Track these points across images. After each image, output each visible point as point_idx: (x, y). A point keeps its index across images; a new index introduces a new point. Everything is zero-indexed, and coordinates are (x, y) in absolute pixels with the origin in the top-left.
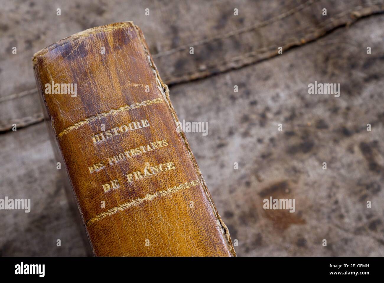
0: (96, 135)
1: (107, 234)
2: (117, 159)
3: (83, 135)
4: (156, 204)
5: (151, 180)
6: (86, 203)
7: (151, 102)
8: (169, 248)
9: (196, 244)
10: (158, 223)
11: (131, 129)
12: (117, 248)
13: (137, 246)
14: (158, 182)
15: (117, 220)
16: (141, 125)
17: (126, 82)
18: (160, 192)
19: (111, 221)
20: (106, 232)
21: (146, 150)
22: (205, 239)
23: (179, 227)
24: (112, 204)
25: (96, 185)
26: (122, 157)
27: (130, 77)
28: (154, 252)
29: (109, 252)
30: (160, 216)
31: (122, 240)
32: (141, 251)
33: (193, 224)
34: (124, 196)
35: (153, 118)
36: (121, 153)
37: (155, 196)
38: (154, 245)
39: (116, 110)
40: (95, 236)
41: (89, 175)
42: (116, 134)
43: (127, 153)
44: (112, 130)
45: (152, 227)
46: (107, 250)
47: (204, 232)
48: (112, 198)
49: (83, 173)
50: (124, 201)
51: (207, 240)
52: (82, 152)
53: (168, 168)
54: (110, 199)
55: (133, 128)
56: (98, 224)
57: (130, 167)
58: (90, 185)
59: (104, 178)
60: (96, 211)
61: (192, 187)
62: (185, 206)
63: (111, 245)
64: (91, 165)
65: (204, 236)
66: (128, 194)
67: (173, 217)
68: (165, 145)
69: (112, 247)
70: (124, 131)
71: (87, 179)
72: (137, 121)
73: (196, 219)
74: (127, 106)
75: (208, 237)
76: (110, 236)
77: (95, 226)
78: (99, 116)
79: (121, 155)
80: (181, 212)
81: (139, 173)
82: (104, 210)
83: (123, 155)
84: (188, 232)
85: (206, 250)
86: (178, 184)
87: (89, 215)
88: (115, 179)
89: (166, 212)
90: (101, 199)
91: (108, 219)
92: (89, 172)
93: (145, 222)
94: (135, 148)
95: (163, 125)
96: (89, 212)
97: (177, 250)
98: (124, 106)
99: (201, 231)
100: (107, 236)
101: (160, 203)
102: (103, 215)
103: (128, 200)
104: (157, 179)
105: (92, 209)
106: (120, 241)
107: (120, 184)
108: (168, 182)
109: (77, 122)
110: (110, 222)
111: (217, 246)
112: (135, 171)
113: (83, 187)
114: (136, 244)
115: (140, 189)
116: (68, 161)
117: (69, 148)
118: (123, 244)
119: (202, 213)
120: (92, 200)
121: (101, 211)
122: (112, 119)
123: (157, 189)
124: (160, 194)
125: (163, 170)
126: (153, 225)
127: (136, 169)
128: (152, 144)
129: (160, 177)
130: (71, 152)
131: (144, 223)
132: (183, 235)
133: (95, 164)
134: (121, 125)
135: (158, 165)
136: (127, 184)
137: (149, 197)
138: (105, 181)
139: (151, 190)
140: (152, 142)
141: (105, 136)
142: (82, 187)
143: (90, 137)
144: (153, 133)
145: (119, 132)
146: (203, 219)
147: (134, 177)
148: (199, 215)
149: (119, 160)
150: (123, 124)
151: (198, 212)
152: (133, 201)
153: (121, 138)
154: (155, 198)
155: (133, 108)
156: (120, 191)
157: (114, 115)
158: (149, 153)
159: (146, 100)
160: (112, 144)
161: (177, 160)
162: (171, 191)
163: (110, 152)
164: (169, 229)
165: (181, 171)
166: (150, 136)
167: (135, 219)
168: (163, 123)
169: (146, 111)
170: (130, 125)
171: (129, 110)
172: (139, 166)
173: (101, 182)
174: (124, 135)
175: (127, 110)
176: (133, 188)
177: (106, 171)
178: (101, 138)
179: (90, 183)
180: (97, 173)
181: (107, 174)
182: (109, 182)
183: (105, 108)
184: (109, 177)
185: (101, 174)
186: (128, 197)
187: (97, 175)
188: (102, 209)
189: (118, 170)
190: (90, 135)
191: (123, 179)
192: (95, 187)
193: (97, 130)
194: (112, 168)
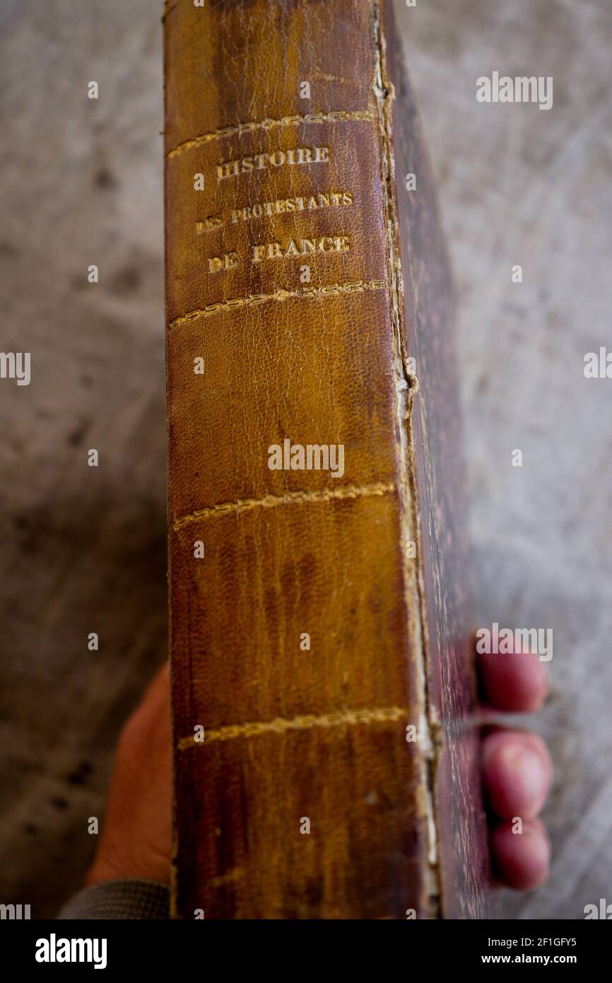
0: (224, 162)
2: (247, 214)
3: (204, 159)
4: (288, 309)
5: (295, 264)
6: (177, 288)
7: (347, 115)
8: (284, 394)
9: (338, 396)
10: (280, 345)
11: (291, 162)
13: (231, 380)
15: (215, 327)
16: (313, 157)
17: (311, 69)
18: (305, 289)
19: (204, 327)
20: (192, 346)
21: (306, 205)
22: (358, 391)
23: (317, 360)
24: (214, 296)
25: (199, 257)
26: (258, 213)
27: (323, 61)
30: (288, 333)
31: (212, 363)
32: (236, 390)
33: (344, 359)
34: (238, 284)
35: (341, 148)
36: (258, 203)
37: (292, 294)
38: (261, 382)
39: (276, 120)
41: (193, 237)
42: (261, 167)
43: (268, 206)
44: (256, 157)
45: (267, 350)
46: (186, 378)
47: (361, 377)
48: (217, 286)
50: (235, 294)
51: (360, 394)
53: (335, 247)
54: (214, 287)
55: (296, 159)
56: (184, 328)
58: (191, 256)
59: (216, 248)
61: (367, 291)
62: (342, 323)
64: (201, 220)
65: (357, 385)
66: (246, 282)
67: (312, 339)
68: (345, 203)
70: (277, 163)
71: (189, 244)
72: (307, 148)
73: (354, 350)
74: (297, 117)
75: (365, 388)
76: (196, 352)
77: (180, 333)
78: (241, 128)
79: (257, 208)
80: (331, 333)
81: (277, 246)
82: (201, 306)
83: (260, 207)
84: (331, 372)
85: (351, 410)
86: (343, 280)
88: (233, 252)
89: (302, 328)
90: (200, 284)
91: (201, 322)
92: (196, 231)
93: (258, 338)
94: (285, 199)
95: (355, 164)
96: (177, 306)
97: (297, 400)
98: (292, 115)
99: (355, 375)
100: (191, 354)
101: (298, 309)
102: (196, 315)
103: (243, 293)
105: (182, 301)
106: (208, 365)
107: (238, 262)
108: (324, 273)
109: (202, 135)
110: (202, 329)
111: (375, 408)
112: (271, 243)
113: (178, 259)
114: (232, 375)
115: (270, 275)
118: (210, 372)
119: (370, 342)
120: (186, 284)
121: (195, 307)
122: (263, 136)
124: (303, 293)
125: (325, 248)
126: (270, 347)
127: (274, 238)
128: (322, 196)
129: (313, 261)
130: (178, 190)
131: (257, 340)
132: (318, 376)
133: (208, 218)
134: (276, 151)
135: (318, 238)
136: (250, 263)
137: (281, 296)
138: (216, 251)
139: (288, 282)
140: (321, 193)
141: (241, 167)
142: (178, 257)
143: (214, 165)
144: (330, 175)
145: (267, 163)
146: (368, 353)
147: (266, 252)
148: (363, 344)
149: (250, 217)
150: (279, 148)
151: (361, 340)
152: (250, 296)
153: (268, 175)
154: (291, 298)
155: (309, 121)
156: (235, 276)
157: (268, 130)
158: (308, 213)
159: (339, 111)
160: (247, 185)
161: (357, 235)
162: (326, 290)
163: (239, 199)
164: (296, 358)
165: (358, 257)
166: (322, 180)
167: (243, 331)
168: (358, 161)
169: (332, 132)
170: (291, 153)
171: (299, 124)
172: (283, 233)
173: (209, 253)
174: (275, 171)
175: (296, 123)
176: (258, 274)
177: (222, 234)
178: (232, 170)
179: (191, 251)
180: (207, 236)
181: (223, 240)
182: (222, 255)
183: (256, 114)
184: (223, 246)
185: (213, 239)
186: (244, 289)
187: (205, 240)
188: (197, 303)
189: (242, 235)
190: (215, 161)
191: (247, 254)
192: (196, 261)
193: (229, 154)
194: (234, 230)
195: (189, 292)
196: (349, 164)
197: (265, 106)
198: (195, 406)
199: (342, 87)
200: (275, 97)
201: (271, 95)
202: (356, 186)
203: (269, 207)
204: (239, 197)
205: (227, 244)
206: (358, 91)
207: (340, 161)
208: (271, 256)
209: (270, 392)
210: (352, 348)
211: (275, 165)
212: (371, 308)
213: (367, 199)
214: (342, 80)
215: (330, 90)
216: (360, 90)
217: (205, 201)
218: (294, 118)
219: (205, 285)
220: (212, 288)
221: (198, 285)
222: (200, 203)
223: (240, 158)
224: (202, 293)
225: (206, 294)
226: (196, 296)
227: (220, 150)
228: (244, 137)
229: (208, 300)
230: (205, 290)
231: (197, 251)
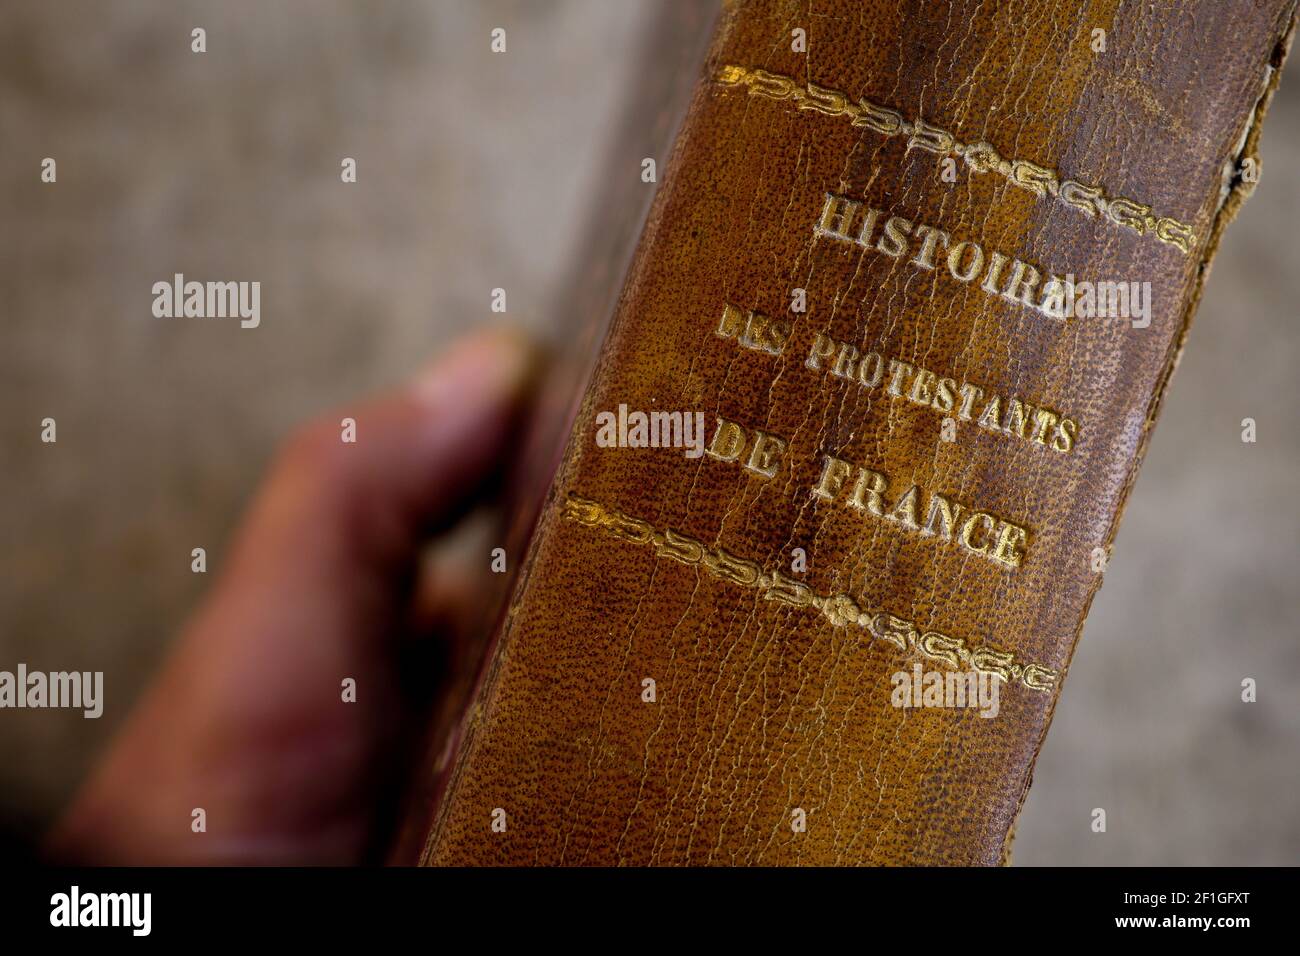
0: (848, 196)
1: (600, 610)
2: (846, 363)
3: (805, 155)
4: (841, 654)
5: (898, 551)
7: (1149, 221)
8: (756, 852)
10: (791, 731)
11: (990, 286)
12: (594, 691)
13: (658, 750)
14: (913, 576)
15: (669, 596)
16: (1039, 293)
18: (894, 622)
19: (646, 577)
20: (602, 602)
21: (977, 411)
23: (851, 804)
24: (697, 519)
25: (699, 397)
26: (870, 375)
27: (1158, 55)
28: (695, 824)
29: (558, 676)
30: (819, 712)
31: (631, 682)
32: (659, 782)
34: (759, 527)
36: (881, 352)
37: (863, 620)
38: (718, 798)
39: (1002, 158)
40: (560, 574)
41: (704, 334)
42: (922, 262)
43: (899, 370)
44: (922, 228)
45: (760, 729)
46: (560, 667)
48: (714, 499)
49: (692, 310)
50: (744, 547)
52: (749, 223)
53: (993, 545)
54: (706, 497)
55: (1001, 285)
56: (598, 543)
57: (864, 437)
58: (681, 378)
59: (747, 400)
60: (628, 492)
62: (936, 741)
63: (582, 662)
64: (740, 304)
66: (779, 532)
67: (861, 751)
68: (1056, 447)
69: (579, 670)
70: (960, 270)
71: (688, 345)
72: (1037, 266)
73: (933, 816)
74: (1049, 174)
76: (605, 627)
77: (585, 544)
78: (918, 130)
79: (873, 363)
80: (904, 753)
81: (879, 482)
82: (657, 518)
83: (880, 364)
84: (867, 846)
86: (977, 638)
87: (595, 481)
88: (779, 438)
89: (851, 713)
90: (676, 466)
91: (644, 561)
92: (717, 325)
93: (752, 688)
94: (938, 377)
95: (1114, 354)
96: (604, 471)
98: (1040, 162)
100: (593, 619)
101: (862, 664)
103: (762, 556)
104: (922, 563)
105: (620, 469)
106: (621, 681)
107: (780, 470)
108: (949, 603)
109: (824, 87)
110: (640, 579)
112: (869, 469)
113: (651, 359)
114: (662, 742)
115: (834, 550)
116: (680, 202)
117: (720, 162)
118: (620, 699)
119: (971, 810)
121: (644, 512)
123: (890, 598)
124: (887, 627)
125: (971, 539)
126: (770, 723)
127: (880, 460)
128: (1018, 405)
129: (937, 562)
130: (715, 186)
131: (747, 691)
133: (757, 313)
134: (970, 238)
135: (969, 506)
136: (805, 492)
137: (838, 613)
138: (742, 411)
139: (867, 588)
140: (1019, 399)
141: (878, 232)
142: (652, 355)
143: (821, 188)
144: (1053, 360)
145: (939, 259)
146: (958, 834)
147: (848, 484)
148: (955, 811)
149: (849, 375)
150: (979, 236)
151: (957, 797)
152: (775, 575)
153: (927, 293)
154: (857, 630)
155: (1067, 200)
156: (760, 500)
157: (974, 175)
158: (974, 434)
159: (1137, 203)
160: (874, 291)
161: (1048, 538)
162: (935, 646)
163: (844, 314)
164: (812, 781)
165: (1029, 593)
166: (1035, 364)
167: (727, 648)
168: (1122, 348)
169: (1101, 251)
170: (998, 260)
171: (1044, 193)
172: (903, 459)
173: (726, 403)
174: (947, 289)
175: (1039, 189)
176: (813, 530)
177: (773, 378)
178: (857, 227)
179: (687, 368)
180: (737, 356)
181: (768, 394)
182: (752, 428)
183: (965, 115)
184: (764, 409)
185: (748, 375)
186: (768, 547)
187: (730, 363)
188: (651, 506)
189: (816, 411)
190: (827, 179)
191: (806, 465)
192: (689, 401)
193: (867, 181)
194: (803, 386)
195: (644, 465)
196: (1102, 349)
197: (993, 108)
198: (555, 752)
199: (1168, 142)
200: (1022, 95)
201: (1018, 87)
202: (1094, 411)
203: (898, 375)
204: (844, 308)
205: (772, 410)
206: (1195, 166)
207: (1089, 334)
208: (855, 502)
209: (729, 833)
210: (932, 810)
211: (955, 275)
212: (1005, 729)
213: (1101, 456)
214: (1177, 123)
215: (1143, 138)
216: (1200, 168)
217: (766, 266)
218: (1041, 173)
219: (686, 477)
220: (699, 497)
221: (670, 463)
222: (753, 261)
223: (885, 208)
224: (671, 491)
225: (680, 500)
226: (655, 487)
227: (851, 158)
228: (916, 159)
229: (678, 517)
230: (682, 488)
231: (700, 376)
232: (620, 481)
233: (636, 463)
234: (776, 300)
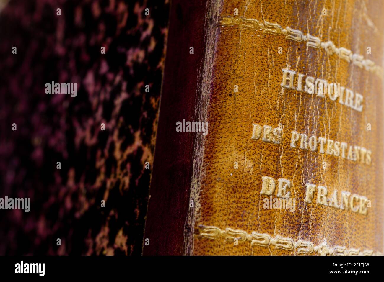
2: (304, 143)
3: (271, 54)
5: (336, 219)
6: (218, 190)
11: (341, 101)
14: (341, 228)
16: (354, 101)
18: (339, 249)
21: (347, 154)
24: (264, 225)
25: (252, 169)
26: (313, 145)
34: (289, 223)
36: (315, 136)
39: (336, 46)
41: (247, 141)
44: (317, 80)
48: (269, 215)
49: (239, 130)
50: (285, 233)
52: (254, 87)
54: (266, 214)
55: (344, 100)
57: (317, 174)
59: (272, 167)
60: (231, 220)
64: (259, 122)
66: (297, 223)
70: (332, 95)
71: (241, 146)
72: (352, 90)
74: (349, 51)
77: (216, 249)
78: (308, 39)
79: (313, 140)
81: (325, 191)
82: (247, 229)
87: (211, 218)
90: (249, 203)
91: (246, 250)
92: (252, 134)
96: (215, 212)
98: (347, 47)
103: (293, 235)
105: (224, 210)
107: (291, 195)
113: (225, 156)
115: (317, 225)
116: (218, 81)
117: (234, 61)
120: (231, 193)
122: (325, 60)
123: (337, 240)
124: (338, 252)
125: (354, 207)
127: (324, 183)
128: (356, 148)
129: (347, 221)
130: (234, 72)
136: (302, 203)
138: (271, 172)
139: (330, 238)
141: (304, 84)
142: (225, 154)
143: (280, 67)
144: (362, 129)
145: (325, 92)
147: (315, 195)
149: (306, 147)
153: (325, 108)
155: (355, 61)
156: (287, 211)
158: (347, 164)
160: (308, 110)
161: (372, 200)
163: (300, 122)
166: (358, 131)
169: (366, 81)
170: (342, 90)
172: (330, 180)
173: (264, 170)
174: (330, 105)
175: (348, 60)
176: (308, 218)
177: (280, 155)
178: (296, 83)
179: (243, 157)
180: (263, 148)
181: (279, 162)
182: (276, 179)
183: (322, 32)
184: (279, 169)
185: (270, 155)
186: (294, 231)
187: (261, 152)
188: (243, 224)
189: (299, 166)
190: (281, 64)
191: (300, 191)
192: (248, 172)
193: (296, 63)
194: (292, 156)
197: (330, 28)
199: (375, 37)
200: (337, 22)
201: (335, 19)
203: (322, 143)
204: (299, 119)
205: (283, 170)
208: (319, 202)
214: (376, 30)
217: (266, 105)
219: (255, 207)
220: (262, 215)
221: (247, 202)
222: (260, 104)
223: (305, 74)
224: (251, 215)
225: (255, 218)
226: (243, 214)
227: (288, 54)
228: (311, 52)
229: (256, 226)
230: (255, 213)
231: (250, 160)
232: (226, 215)
233: (231, 205)
234: (273, 120)
